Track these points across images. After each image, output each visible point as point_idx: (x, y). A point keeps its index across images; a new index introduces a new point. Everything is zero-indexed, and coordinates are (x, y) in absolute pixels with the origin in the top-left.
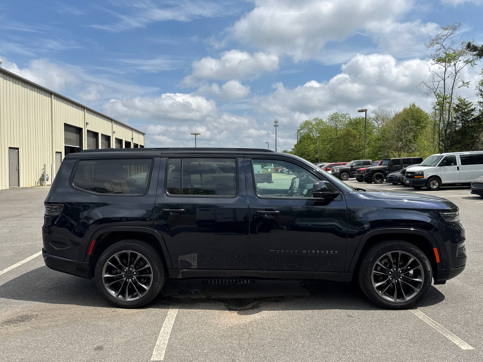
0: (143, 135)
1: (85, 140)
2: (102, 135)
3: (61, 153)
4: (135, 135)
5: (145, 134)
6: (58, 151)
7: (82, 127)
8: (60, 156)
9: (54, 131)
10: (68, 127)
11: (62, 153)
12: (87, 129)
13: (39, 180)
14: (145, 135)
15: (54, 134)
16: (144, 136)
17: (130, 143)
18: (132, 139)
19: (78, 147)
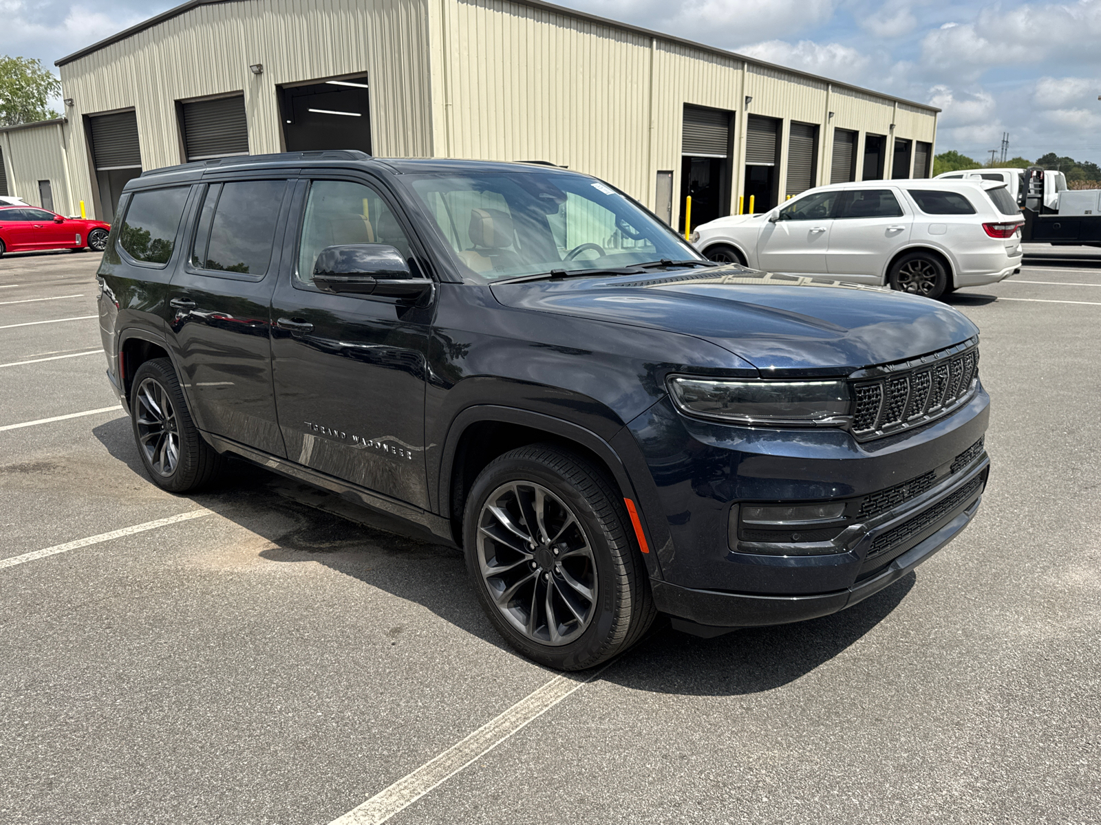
0: (933, 113)
1: (740, 138)
2: (793, 123)
3: (671, 172)
4: (903, 115)
5: (940, 111)
6: (664, 169)
7: (734, 109)
8: (669, 180)
9: (654, 125)
10: (693, 112)
11: (674, 173)
12: (749, 111)
13: (612, 236)
14: (938, 114)
15: (654, 131)
16: (935, 116)
17: (884, 137)
18: (892, 126)
19: (722, 156)
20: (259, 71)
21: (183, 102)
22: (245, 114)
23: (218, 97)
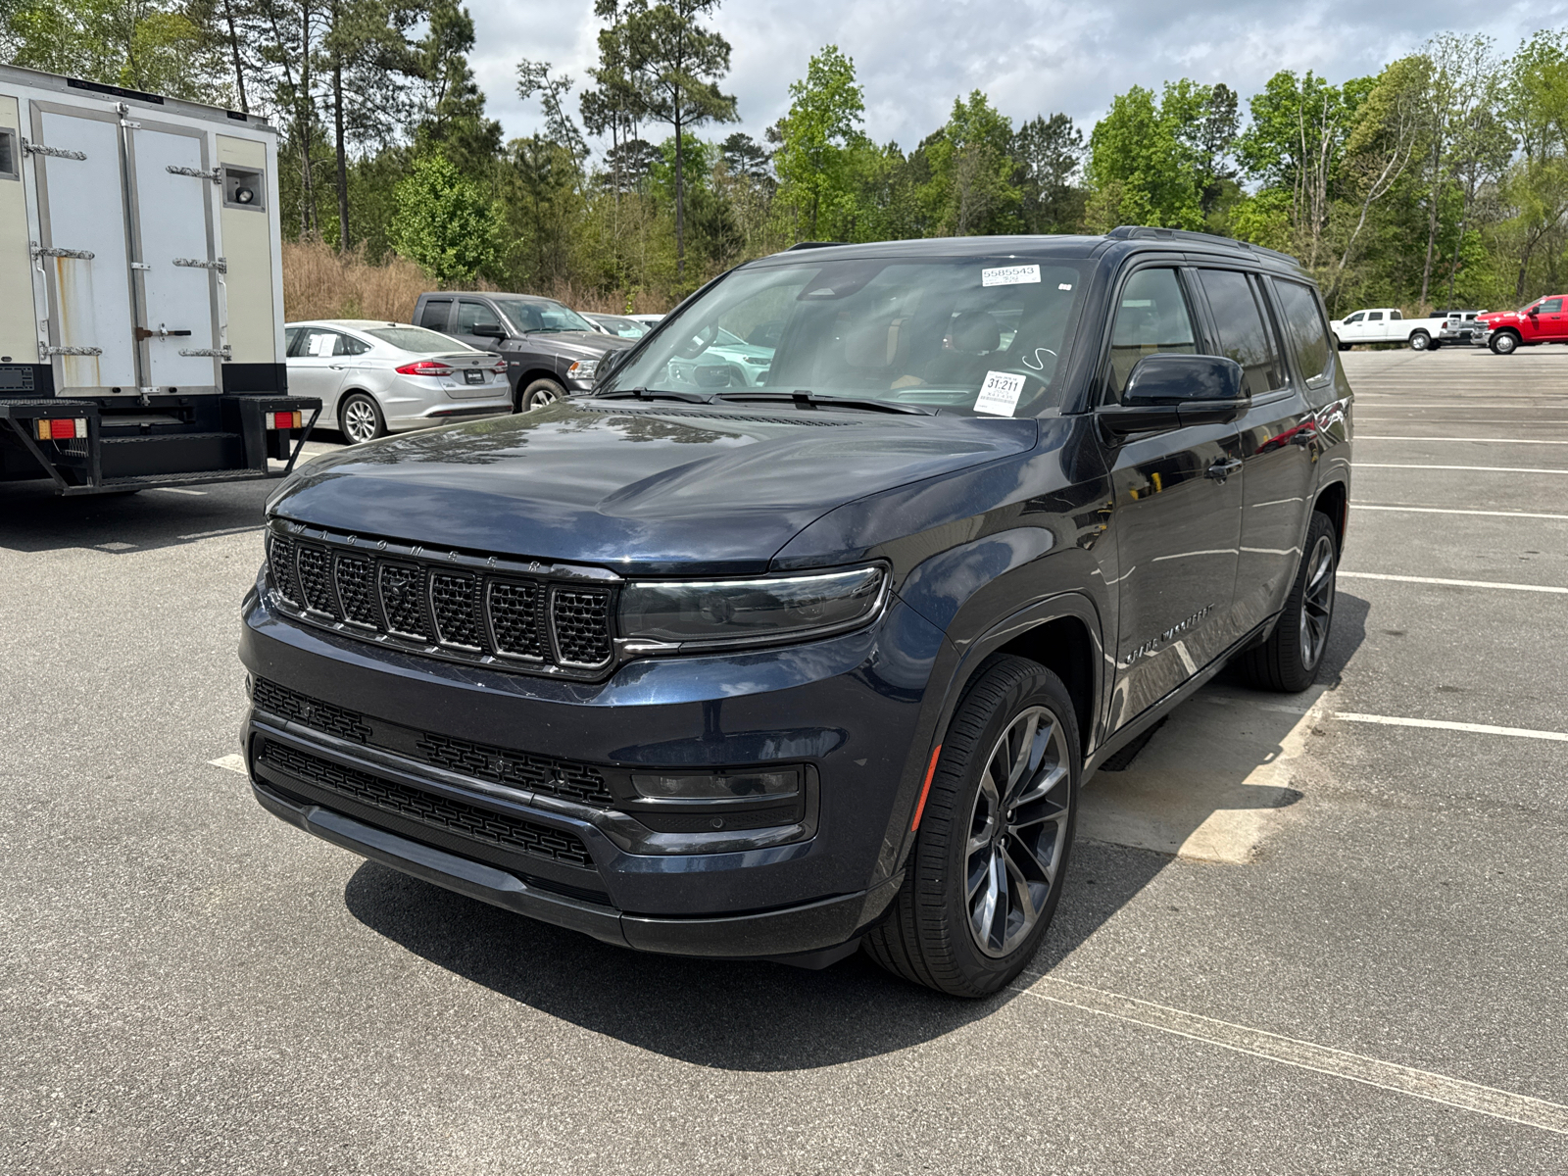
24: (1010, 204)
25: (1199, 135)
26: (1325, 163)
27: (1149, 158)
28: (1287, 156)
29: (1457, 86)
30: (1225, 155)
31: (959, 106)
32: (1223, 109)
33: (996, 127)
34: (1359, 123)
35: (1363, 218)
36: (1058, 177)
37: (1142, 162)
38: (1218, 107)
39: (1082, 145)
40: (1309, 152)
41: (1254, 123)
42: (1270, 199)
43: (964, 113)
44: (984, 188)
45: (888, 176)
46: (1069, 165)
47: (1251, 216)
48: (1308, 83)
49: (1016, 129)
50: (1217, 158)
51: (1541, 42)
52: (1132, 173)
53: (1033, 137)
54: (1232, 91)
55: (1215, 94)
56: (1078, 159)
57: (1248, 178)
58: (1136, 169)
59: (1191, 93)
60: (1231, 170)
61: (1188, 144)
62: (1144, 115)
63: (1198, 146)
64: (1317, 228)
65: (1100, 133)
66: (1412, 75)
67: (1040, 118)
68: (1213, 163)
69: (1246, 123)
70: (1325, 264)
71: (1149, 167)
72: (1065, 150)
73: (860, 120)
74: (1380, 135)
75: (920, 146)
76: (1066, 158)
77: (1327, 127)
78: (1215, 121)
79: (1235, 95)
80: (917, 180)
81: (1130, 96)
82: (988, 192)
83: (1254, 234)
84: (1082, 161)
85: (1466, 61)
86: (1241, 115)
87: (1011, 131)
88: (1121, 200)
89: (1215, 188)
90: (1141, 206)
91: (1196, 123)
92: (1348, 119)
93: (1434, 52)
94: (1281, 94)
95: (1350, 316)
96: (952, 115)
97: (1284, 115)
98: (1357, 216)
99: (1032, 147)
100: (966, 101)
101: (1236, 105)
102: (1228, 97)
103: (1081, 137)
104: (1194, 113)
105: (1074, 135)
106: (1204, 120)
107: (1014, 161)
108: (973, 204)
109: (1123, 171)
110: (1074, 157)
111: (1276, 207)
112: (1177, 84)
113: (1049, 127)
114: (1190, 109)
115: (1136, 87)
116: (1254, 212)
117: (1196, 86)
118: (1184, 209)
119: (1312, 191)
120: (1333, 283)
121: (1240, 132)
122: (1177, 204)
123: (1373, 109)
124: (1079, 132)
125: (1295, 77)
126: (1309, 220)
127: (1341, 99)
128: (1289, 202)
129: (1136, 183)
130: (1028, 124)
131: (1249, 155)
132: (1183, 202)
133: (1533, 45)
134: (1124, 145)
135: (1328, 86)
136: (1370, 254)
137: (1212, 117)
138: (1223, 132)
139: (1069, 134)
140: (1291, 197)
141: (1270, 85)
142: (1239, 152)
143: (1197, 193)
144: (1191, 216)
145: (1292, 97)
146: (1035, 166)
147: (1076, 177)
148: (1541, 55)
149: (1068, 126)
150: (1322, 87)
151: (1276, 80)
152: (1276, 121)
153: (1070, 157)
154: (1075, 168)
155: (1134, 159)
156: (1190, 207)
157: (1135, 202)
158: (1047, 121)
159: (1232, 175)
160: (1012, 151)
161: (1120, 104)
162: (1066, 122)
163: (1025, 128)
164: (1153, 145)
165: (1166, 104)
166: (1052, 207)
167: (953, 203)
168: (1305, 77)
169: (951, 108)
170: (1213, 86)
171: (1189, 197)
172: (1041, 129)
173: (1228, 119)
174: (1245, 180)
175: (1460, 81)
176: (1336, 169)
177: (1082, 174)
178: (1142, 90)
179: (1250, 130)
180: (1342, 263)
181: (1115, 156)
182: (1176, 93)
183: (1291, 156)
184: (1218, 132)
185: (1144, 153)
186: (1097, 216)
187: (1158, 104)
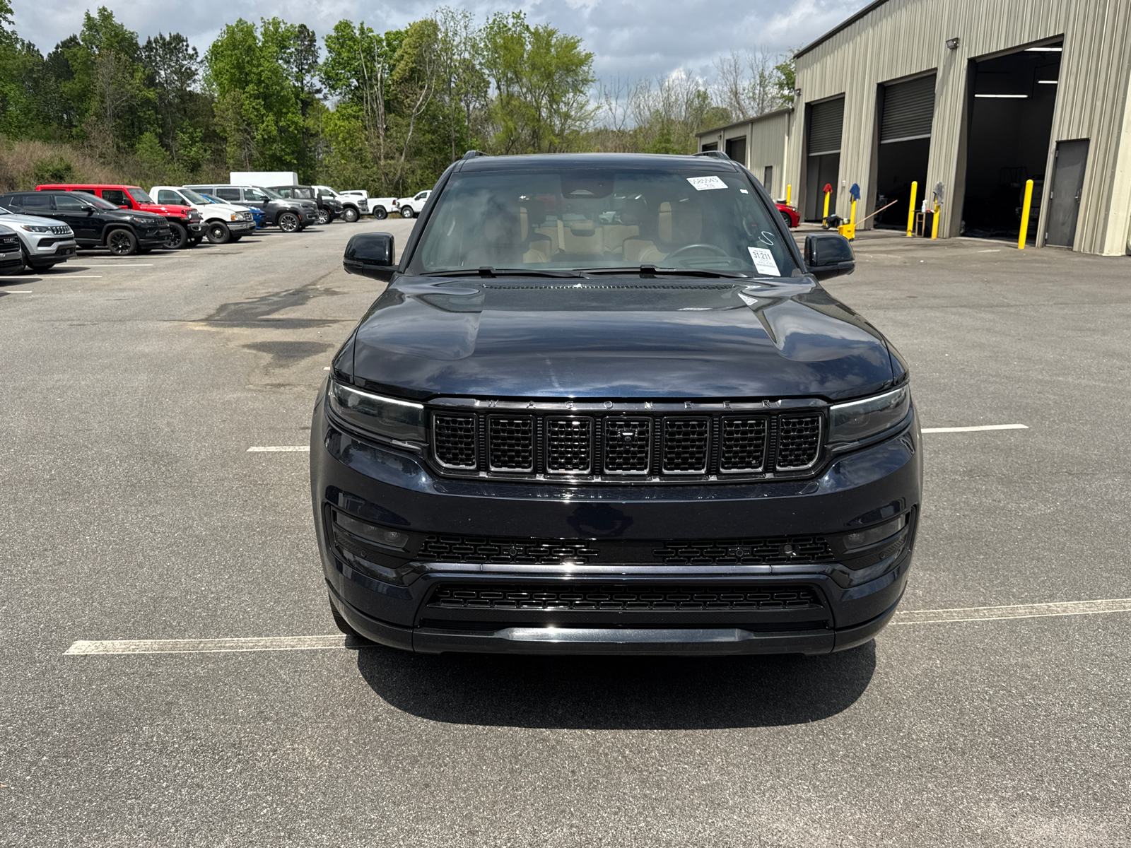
20: (954, 45)
21: (886, 85)
22: (934, 94)
23: (916, 77)
24: (147, 101)
25: (292, 60)
26: (381, 87)
27: (260, 74)
28: (354, 80)
29: (455, 43)
30: (312, 76)
31: (89, 18)
32: (306, 43)
33: (124, 39)
34: (399, 61)
35: (412, 128)
36: (183, 83)
37: (254, 78)
38: (302, 41)
39: (199, 60)
40: (370, 79)
41: (329, 55)
42: (348, 110)
43: (95, 25)
44: (123, 87)
45: (32, 71)
46: (190, 75)
47: (338, 122)
48: (362, 31)
49: (142, 42)
50: (307, 78)
51: (498, 19)
52: (247, 85)
53: (157, 50)
54: (311, 30)
55: (299, 31)
56: (196, 70)
57: (331, 94)
58: (251, 81)
59: (282, 28)
60: (318, 88)
61: (285, 66)
62: (250, 42)
63: (292, 68)
64: (382, 132)
65: (216, 52)
66: (426, 32)
67: (161, 36)
68: (305, 82)
69: (323, 55)
70: (392, 158)
71: (260, 82)
72: (185, 62)
73: (10, 22)
74: (413, 71)
75: (57, 48)
76: (186, 69)
77: (379, 63)
78: (302, 51)
79: (313, 33)
80: (58, 77)
81: (237, 26)
82: (128, 91)
83: (341, 135)
84: (201, 72)
85: (459, 27)
86: (320, 48)
87: (137, 43)
88: (242, 105)
89: (309, 100)
90: (257, 110)
91: (288, 51)
92: (391, 58)
93: (439, 18)
94: (344, 36)
95: (418, 194)
96: (84, 25)
97: (349, 51)
98: (408, 125)
99: (158, 59)
100: (95, 15)
101: (315, 41)
102: (308, 34)
103: (196, 53)
104: (287, 44)
105: (191, 51)
106: (293, 50)
107: (145, 68)
108: (116, 100)
109: (242, 83)
110: (193, 68)
111: (354, 117)
112: (271, 21)
113: (170, 43)
114: (284, 41)
115: (241, 20)
116: (339, 119)
117: (284, 23)
118: (290, 114)
119: (375, 106)
120: (399, 171)
121: (321, 61)
122: (284, 110)
123: (406, 53)
124: (194, 49)
125: (352, 25)
126: (375, 126)
127: (384, 44)
128: (360, 113)
129: (252, 92)
130: (152, 39)
131: (329, 78)
132: (288, 108)
133: (494, 20)
134: (238, 63)
135: (374, 34)
136: (417, 153)
137: (300, 48)
138: (309, 59)
139: (186, 50)
140: (362, 110)
141: (336, 29)
142: (322, 75)
143: (297, 104)
144: (296, 119)
145: (353, 38)
146: (162, 73)
147: (198, 84)
148: (499, 28)
149: (185, 44)
150: (370, 34)
151: (340, 25)
152: (345, 55)
153: (190, 69)
154: (196, 77)
155: (247, 74)
156: (293, 113)
157: (253, 107)
158: (168, 39)
159: (319, 91)
160: (140, 59)
161: (231, 31)
162: (183, 41)
163: (149, 42)
164: (260, 65)
165: (265, 34)
166: (181, 106)
167: (98, 98)
168: (360, 26)
169: (83, 20)
170: (297, 25)
171: (292, 106)
172: (164, 44)
173: (310, 50)
174: (329, 96)
175: (457, 39)
176: (388, 92)
177: (202, 82)
178: (246, 23)
179: (327, 59)
180: (403, 158)
181: (233, 71)
182: (271, 28)
183: (357, 81)
184: (305, 59)
185: (254, 70)
186: (224, 116)
187: (258, 34)
